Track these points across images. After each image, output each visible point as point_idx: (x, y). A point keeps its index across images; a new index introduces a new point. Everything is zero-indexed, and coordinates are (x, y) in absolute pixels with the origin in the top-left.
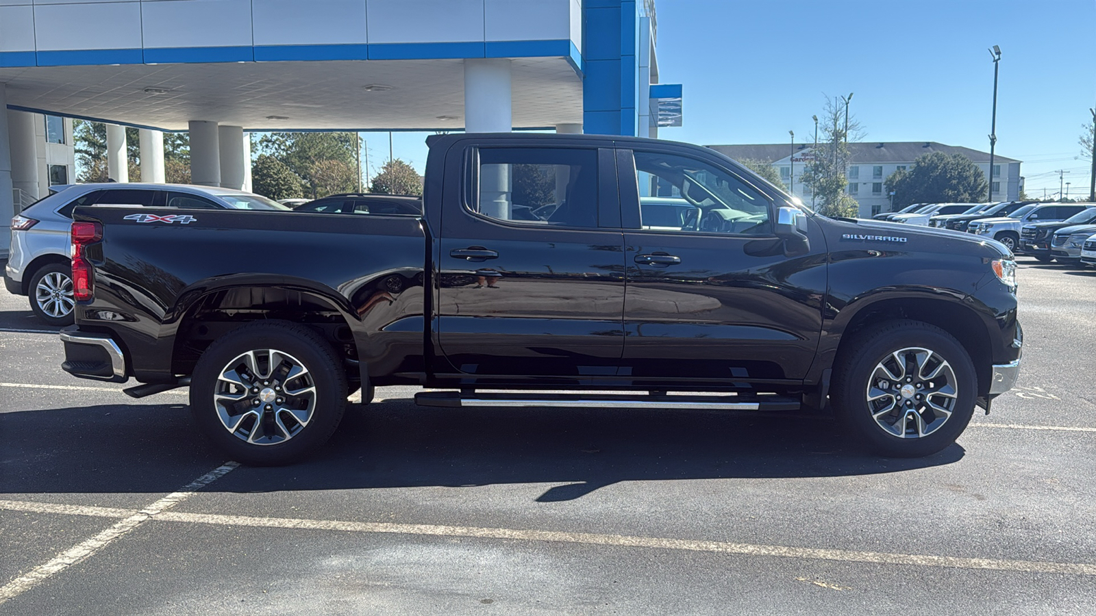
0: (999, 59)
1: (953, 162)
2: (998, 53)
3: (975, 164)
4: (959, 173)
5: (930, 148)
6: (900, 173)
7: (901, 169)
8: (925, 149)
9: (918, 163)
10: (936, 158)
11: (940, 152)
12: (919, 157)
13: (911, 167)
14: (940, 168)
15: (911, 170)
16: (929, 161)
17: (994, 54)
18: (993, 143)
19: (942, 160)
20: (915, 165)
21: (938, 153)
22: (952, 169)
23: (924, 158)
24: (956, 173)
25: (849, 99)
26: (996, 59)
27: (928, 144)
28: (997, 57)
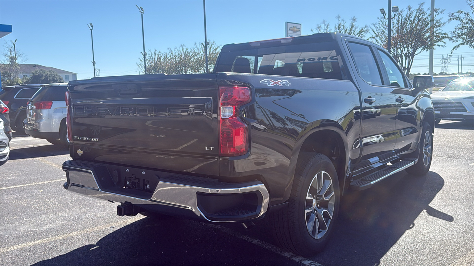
0: (93, 29)
1: (50, 73)
2: (92, 26)
3: (59, 75)
4: (53, 78)
5: (37, 67)
6: (25, 78)
7: (26, 77)
8: (35, 67)
9: (33, 74)
10: (42, 72)
11: (43, 69)
12: (34, 71)
13: (30, 76)
14: (44, 76)
15: (31, 77)
16: (39, 73)
17: (90, 27)
18: (94, 65)
19: (45, 72)
20: (32, 75)
21: (42, 70)
22: (49, 77)
23: (36, 72)
24: (52, 78)
25: (15, 42)
26: (91, 29)
27: (35, 66)
28: (91, 28)
